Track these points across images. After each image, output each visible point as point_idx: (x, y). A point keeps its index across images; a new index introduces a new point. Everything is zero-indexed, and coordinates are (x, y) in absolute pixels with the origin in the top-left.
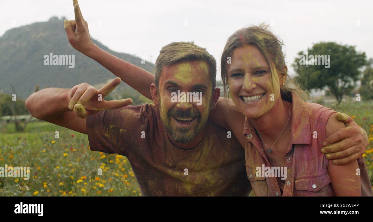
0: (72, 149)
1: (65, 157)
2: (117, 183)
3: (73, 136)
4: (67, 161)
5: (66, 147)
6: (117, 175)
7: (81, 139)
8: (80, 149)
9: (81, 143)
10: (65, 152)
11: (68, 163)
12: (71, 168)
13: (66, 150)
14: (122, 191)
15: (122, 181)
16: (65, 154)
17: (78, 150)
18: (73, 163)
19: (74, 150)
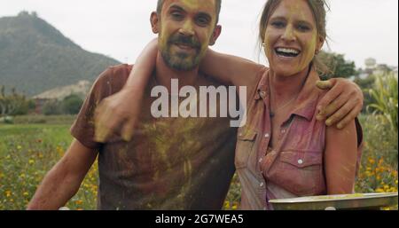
0: (38, 155)
1: (31, 164)
2: (86, 194)
3: (40, 141)
4: (33, 169)
5: (33, 153)
6: (87, 186)
7: (48, 145)
8: (47, 156)
9: (49, 149)
10: (31, 159)
11: (34, 171)
12: (37, 176)
13: (33, 156)
14: (91, 204)
15: (92, 193)
16: (31, 161)
17: (45, 157)
18: (39, 171)
19: (41, 156)
